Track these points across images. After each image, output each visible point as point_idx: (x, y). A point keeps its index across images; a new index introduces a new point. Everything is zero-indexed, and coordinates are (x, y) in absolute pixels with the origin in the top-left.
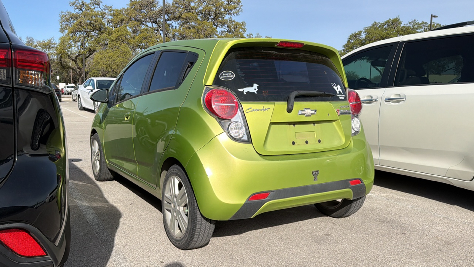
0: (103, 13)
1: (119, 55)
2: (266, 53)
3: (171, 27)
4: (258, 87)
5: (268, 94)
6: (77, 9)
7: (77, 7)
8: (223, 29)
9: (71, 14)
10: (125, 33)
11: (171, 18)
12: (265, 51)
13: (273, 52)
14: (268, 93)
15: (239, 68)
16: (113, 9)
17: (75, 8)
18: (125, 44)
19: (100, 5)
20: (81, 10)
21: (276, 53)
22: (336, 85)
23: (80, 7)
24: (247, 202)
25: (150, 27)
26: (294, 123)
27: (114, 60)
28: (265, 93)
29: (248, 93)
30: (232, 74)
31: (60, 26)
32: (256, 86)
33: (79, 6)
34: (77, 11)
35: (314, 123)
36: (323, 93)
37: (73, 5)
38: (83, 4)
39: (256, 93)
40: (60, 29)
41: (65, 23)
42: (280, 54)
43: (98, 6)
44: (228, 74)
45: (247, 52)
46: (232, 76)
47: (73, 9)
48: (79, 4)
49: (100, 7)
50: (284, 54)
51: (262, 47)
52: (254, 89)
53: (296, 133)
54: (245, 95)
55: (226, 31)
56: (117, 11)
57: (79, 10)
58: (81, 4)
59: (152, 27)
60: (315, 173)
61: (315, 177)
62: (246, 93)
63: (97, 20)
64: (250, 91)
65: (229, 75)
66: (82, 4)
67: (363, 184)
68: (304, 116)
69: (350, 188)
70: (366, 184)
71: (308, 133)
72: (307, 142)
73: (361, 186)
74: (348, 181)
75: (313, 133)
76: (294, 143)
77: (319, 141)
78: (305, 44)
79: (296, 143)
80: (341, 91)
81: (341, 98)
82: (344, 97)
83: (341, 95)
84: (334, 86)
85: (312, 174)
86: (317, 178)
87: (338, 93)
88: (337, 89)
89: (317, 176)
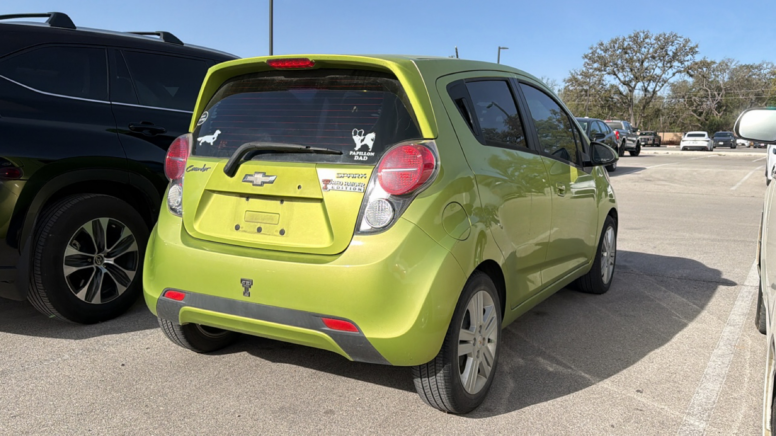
12: (268, 78)
14: (225, 145)
22: (363, 132)
26: (248, 196)
28: (221, 144)
32: (217, 133)
39: (211, 144)
52: (213, 138)
53: (247, 212)
60: (245, 282)
61: (245, 289)
62: (202, 143)
64: (207, 141)
65: (204, 118)
67: (361, 335)
68: (251, 184)
69: (326, 333)
70: (369, 338)
71: (268, 215)
72: (259, 230)
73: (355, 337)
74: (316, 316)
75: (275, 216)
76: (237, 228)
77: (282, 232)
78: (311, 60)
79: (242, 228)
80: (370, 145)
81: (361, 158)
82: (369, 157)
83: (364, 153)
84: (355, 135)
85: (241, 282)
86: (249, 293)
87: (356, 149)
88: (362, 141)
89: (249, 289)
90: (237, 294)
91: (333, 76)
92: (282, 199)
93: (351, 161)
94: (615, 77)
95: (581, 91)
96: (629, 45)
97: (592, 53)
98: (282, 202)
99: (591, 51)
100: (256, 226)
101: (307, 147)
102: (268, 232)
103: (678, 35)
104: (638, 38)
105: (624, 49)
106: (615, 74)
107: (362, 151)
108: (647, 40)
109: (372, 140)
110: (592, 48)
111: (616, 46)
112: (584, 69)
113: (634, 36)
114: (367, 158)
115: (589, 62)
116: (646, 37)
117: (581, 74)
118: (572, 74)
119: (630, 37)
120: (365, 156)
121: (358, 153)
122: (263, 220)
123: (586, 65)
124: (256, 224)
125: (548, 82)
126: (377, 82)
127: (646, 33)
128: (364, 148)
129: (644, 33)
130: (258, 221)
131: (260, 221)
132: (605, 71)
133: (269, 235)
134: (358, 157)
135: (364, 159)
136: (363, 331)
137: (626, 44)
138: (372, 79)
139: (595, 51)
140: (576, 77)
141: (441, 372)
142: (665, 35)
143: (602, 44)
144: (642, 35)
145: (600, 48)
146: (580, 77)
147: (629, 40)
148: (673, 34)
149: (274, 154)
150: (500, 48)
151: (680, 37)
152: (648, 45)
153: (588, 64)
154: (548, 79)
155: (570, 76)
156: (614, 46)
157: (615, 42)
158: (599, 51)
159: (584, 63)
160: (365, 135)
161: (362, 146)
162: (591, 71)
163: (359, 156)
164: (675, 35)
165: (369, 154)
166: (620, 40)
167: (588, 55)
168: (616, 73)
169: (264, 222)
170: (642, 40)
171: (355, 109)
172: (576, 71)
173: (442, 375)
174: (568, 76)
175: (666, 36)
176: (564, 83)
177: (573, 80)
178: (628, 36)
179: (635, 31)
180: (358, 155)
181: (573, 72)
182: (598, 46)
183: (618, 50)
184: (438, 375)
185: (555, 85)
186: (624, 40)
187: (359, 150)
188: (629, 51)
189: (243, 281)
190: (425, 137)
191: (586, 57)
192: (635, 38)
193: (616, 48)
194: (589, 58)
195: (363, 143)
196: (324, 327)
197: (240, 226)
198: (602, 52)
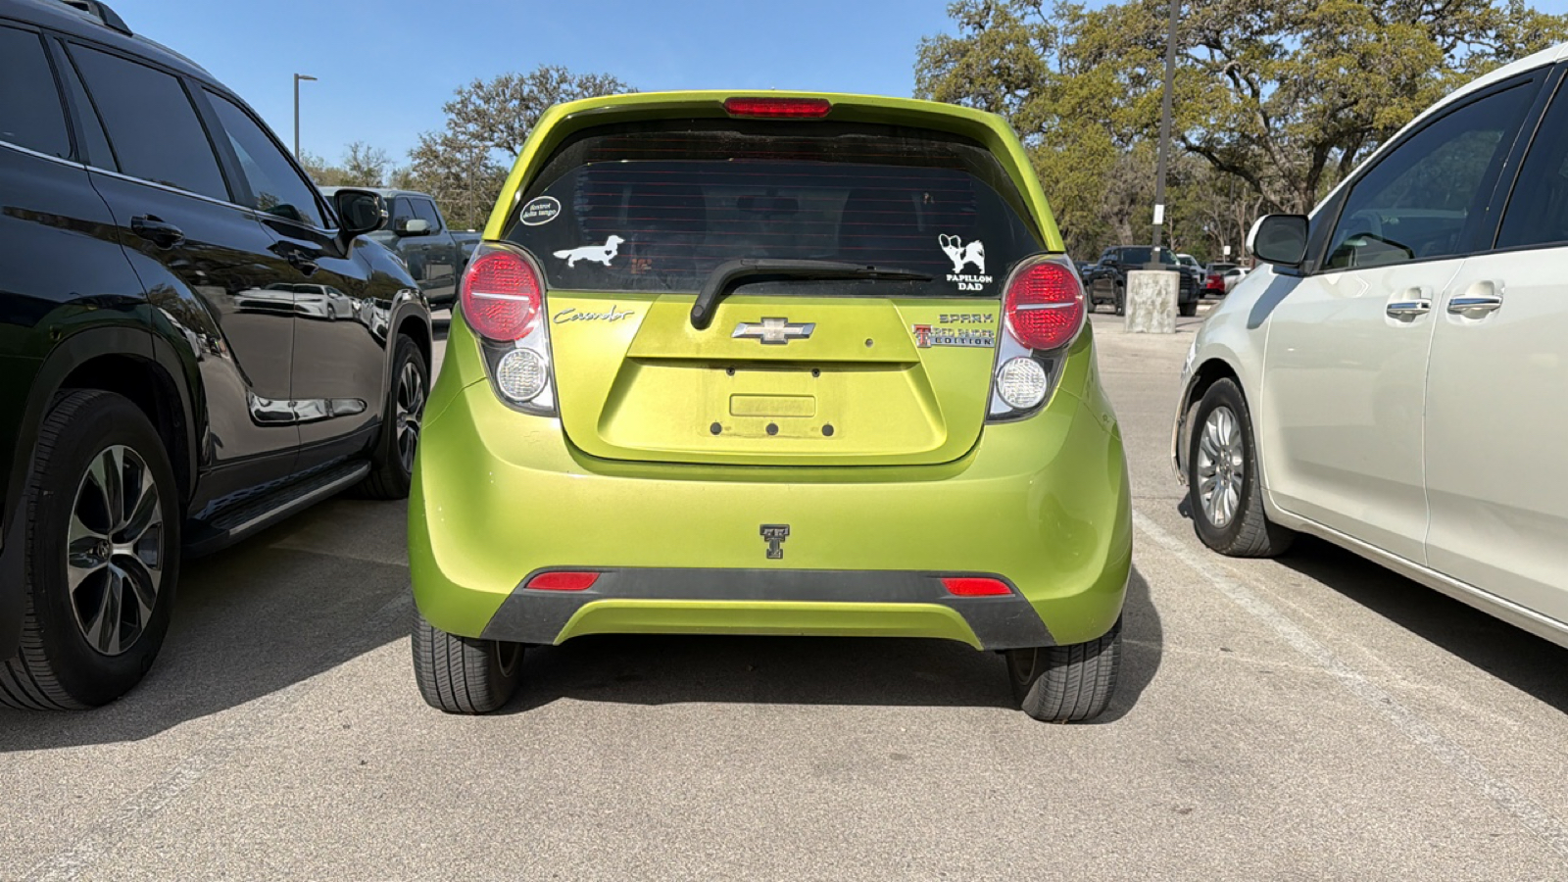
0: (1048, 31)
1: (1075, 165)
2: (699, 137)
3: (1277, 56)
4: (620, 246)
5: (650, 268)
6: (968, 24)
7: (970, 17)
8: (1476, 48)
9: (951, 41)
10: (1102, 91)
11: (1272, 24)
12: (696, 133)
13: (727, 133)
14: (649, 265)
15: (581, 188)
16: (1084, 12)
17: (963, 22)
18: (1098, 125)
19: (1040, 5)
20: (982, 27)
21: (738, 135)
22: (959, 241)
23: (977, 19)
24: (520, 592)
25: (1204, 62)
26: (731, 365)
27: (1057, 182)
28: (638, 265)
29: (583, 263)
30: (554, 207)
31: (915, 81)
32: (614, 242)
33: (976, 14)
34: (969, 30)
35: (818, 368)
36: (865, 267)
37: (957, 14)
38: (988, 8)
39: (607, 264)
40: (915, 92)
41: (930, 71)
42: (750, 139)
43: (1036, 10)
44: (542, 206)
45: (631, 137)
46: (549, 213)
47: (957, 24)
48: (976, 7)
49: (1039, 12)
50: (770, 139)
51: (695, 119)
52: (602, 253)
53: (734, 398)
54: (571, 269)
55: (1489, 55)
56: (1094, 15)
57: (975, 29)
58: (981, 7)
59: (1209, 60)
60: (771, 530)
61: (772, 546)
62: (575, 263)
63: (1017, 56)
64: (589, 259)
65: (544, 209)
66: (985, 8)
67: (1018, 599)
68: (757, 342)
69: (950, 606)
70: (1036, 602)
71: (786, 401)
72: (772, 430)
73: (1006, 604)
74: (932, 577)
75: (803, 401)
76: (716, 429)
77: (828, 431)
78: (832, 103)
79: (728, 429)
80: (980, 262)
81: (970, 287)
82: (984, 284)
83: (973, 278)
84: (946, 244)
85: (762, 533)
86: (782, 551)
87: (957, 270)
88: (963, 255)
89: (781, 544)
90: (753, 557)
91: (853, 136)
92: (816, 367)
93: (952, 291)
94: (512, 153)
95: (448, 178)
96: (532, 91)
97: (462, 102)
98: (816, 373)
99: (459, 98)
100: (762, 422)
101: (868, 268)
102: (794, 432)
103: (619, 82)
104: (548, 79)
105: (523, 99)
106: (510, 148)
107: (968, 274)
108: (564, 86)
109: (981, 254)
110: (460, 93)
111: (508, 93)
112: (450, 134)
113: (541, 75)
114: (981, 287)
115: (456, 119)
116: (563, 80)
117: (443, 143)
118: (425, 141)
119: (533, 77)
120: (977, 284)
121: (962, 277)
122: (777, 410)
123: (453, 125)
124: (762, 418)
125: (370, 155)
126: (948, 151)
127: (561, 72)
128: (970, 269)
129: (558, 71)
130: (763, 413)
131: (770, 413)
132: (492, 140)
133: (798, 437)
134: (964, 285)
135: (977, 289)
136: (1021, 590)
137: (526, 90)
138: (936, 144)
139: (469, 99)
140: (434, 148)
141: (1110, 647)
142: (595, 79)
143: (480, 86)
144: (555, 75)
145: (477, 94)
146: (440, 149)
147: (531, 82)
148: (610, 78)
149: (786, 282)
150: (297, 77)
151: (622, 85)
152: (568, 95)
153: (456, 124)
154: (369, 148)
155: (421, 144)
156: (503, 91)
157: (505, 83)
158: (474, 98)
159: (447, 121)
160: (964, 244)
161: (965, 265)
162: (461, 137)
163: (967, 283)
164: (613, 81)
165: (982, 279)
166: (513, 80)
167: (454, 106)
168: (512, 145)
169: (780, 413)
170: (554, 84)
171: (929, 199)
172: (433, 135)
173: (1110, 652)
174: (418, 146)
175: (598, 82)
176: (410, 158)
177: (428, 154)
178: (529, 76)
179: (541, 65)
180: (964, 281)
181: (428, 138)
182: (472, 90)
183: (511, 101)
184: (1104, 653)
185: (384, 162)
186: (522, 81)
187: (963, 272)
188: (531, 105)
189: (766, 531)
190: (1051, 249)
191: (450, 108)
192: (542, 80)
193: (507, 96)
194: (456, 111)
195: (967, 260)
196: (946, 594)
197: (723, 425)
198: (482, 102)
